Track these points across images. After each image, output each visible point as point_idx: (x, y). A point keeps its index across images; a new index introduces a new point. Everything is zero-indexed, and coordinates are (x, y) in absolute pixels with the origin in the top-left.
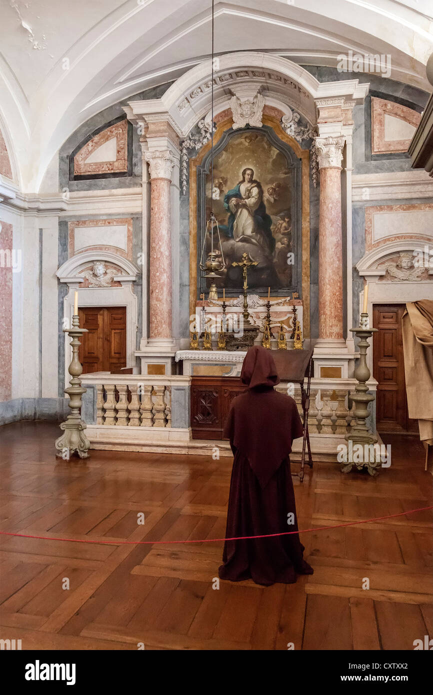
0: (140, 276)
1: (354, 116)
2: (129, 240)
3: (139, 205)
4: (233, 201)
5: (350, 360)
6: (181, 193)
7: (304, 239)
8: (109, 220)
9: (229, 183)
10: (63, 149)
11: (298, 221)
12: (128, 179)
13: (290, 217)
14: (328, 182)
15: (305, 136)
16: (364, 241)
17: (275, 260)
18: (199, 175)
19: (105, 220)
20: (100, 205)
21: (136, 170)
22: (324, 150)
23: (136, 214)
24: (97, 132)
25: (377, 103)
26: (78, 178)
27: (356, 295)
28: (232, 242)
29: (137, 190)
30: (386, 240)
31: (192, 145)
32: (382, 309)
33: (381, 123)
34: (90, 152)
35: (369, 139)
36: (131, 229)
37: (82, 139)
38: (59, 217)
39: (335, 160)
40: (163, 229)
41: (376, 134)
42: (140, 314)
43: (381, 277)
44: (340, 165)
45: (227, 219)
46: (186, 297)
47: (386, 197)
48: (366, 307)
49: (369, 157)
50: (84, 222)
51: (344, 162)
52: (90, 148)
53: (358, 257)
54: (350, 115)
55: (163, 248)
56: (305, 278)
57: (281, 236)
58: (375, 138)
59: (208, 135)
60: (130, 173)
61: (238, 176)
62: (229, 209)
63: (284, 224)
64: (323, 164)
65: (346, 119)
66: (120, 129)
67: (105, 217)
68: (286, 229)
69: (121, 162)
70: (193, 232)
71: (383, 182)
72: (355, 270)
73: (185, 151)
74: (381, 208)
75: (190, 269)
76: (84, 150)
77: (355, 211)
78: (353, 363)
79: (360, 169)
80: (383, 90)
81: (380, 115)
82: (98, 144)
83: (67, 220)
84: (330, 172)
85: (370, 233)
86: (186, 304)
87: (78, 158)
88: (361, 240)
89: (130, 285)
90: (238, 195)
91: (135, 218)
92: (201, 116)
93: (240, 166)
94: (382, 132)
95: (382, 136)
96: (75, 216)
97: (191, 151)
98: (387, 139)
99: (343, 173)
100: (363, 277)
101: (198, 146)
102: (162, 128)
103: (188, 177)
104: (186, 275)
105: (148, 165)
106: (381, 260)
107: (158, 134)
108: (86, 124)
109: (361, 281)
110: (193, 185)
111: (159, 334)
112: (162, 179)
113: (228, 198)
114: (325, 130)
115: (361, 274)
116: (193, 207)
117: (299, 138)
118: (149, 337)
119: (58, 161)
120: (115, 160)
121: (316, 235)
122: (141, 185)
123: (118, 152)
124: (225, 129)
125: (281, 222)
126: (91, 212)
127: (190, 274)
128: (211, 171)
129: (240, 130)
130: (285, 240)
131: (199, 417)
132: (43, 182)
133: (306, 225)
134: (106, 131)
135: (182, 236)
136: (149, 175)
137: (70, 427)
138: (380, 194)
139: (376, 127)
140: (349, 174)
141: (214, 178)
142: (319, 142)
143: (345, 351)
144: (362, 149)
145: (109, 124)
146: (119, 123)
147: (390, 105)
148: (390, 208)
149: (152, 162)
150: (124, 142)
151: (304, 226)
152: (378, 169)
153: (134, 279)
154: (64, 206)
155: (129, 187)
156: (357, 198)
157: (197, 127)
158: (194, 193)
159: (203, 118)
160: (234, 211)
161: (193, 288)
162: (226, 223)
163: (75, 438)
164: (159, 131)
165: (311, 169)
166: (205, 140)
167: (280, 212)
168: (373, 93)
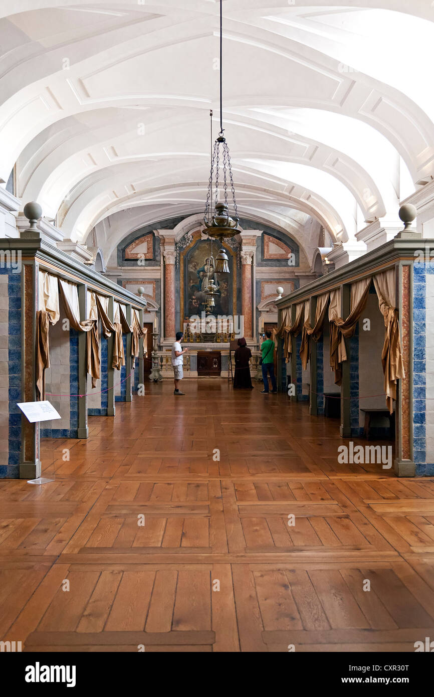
0: (160, 309)
1: (257, 241)
2: (154, 291)
3: (159, 275)
4: (201, 273)
5: (255, 346)
6: (176, 268)
7: (234, 293)
8: (144, 282)
9: (199, 265)
10: (119, 245)
11: (231, 284)
12: (153, 262)
13: (228, 283)
14: (246, 270)
15: (235, 246)
16: (260, 296)
17: (221, 302)
18: (185, 260)
19: (142, 281)
20: (135, 274)
21: (158, 258)
22: (245, 257)
23: (158, 279)
24: (137, 238)
25: (266, 237)
26: (127, 260)
27: (257, 319)
28: (201, 292)
29: (158, 268)
30: (270, 296)
31: (182, 246)
32: (268, 325)
33: (268, 246)
34: (134, 248)
35: (263, 252)
36: (155, 286)
37: (129, 241)
38: (118, 279)
39: (249, 262)
40: (172, 287)
41: (266, 250)
42: (160, 326)
43: (267, 311)
44: (251, 264)
45: (198, 282)
46: (178, 318)
47: (270, 277)
48: (261, 325)
49: (263, 260)
50: (131, 282)
51: (252, 262)
52: (134, 246)
53: (258, 303)
54: (255, 242)
55: (172, 296)
56: (234, 310)
57: (224, 291)
58: (265, 252)
59: (189, 242)
60: (154, 260)
61: (204, 262)
62: (199, 277)
63: (225, 285)
64: (244, 262)
65: (254, 244)
66: (149, 238)
67: (141, 280)
68: (226, 288)
69: (150, 254)
70: (182, 287)
71: (268, 271)
72: (257, 308)
73: (178, 248)
74: (268, 282)
75: (180, 305)
76: (131, 247)
77: (257, 283)
78: (256, 347)
79: (259, 265)
80: (269, 232)
81: (267, 242)
82: (138, 244)
83: (122, 280)
84: (247, 266)
85: (263, 293)
86: (178, 321)
87: (128, 251)
88: (259, 295)
89: (155, 313)
90: (204, 271)
91: (157, 281)
92: (186, 232)
93: (205, 258)
94: (268, 249)
95: (268, 252)
96: (126, 279)
97: (181, 248)
98: (270, 253)
99: (252, 267)
100: (260, 311)
101: (184, 246)
102: (171, 241)
103: (179, 261)
104: (178, 308)
105: (164, 257)
106: (267, 305)
107: (170, 243)
108: (131, 234)
109: (259, 313)
110: (182, 265)
111: (170, 336)
112: (172, 265)
113: (199, 272)
114: (244, 248)
115: (259, 310)
116: (182, 275)
117: (232, 246)
118: (164, 337)
119: (116, 251)
120: (146, 252)
121: (240, 291)
122: (160, 266)
123: (148, 249)
124: (197, 239)
125: (224, 284)
126: (135, 277)
127: (180, 307)
128: (190, 259)
129: (204, 240)
130: (226, 292)
131: (200, 367)
132: (109, 261)
133: (235, 286)
134: (142, 239)
135: (176, 289)
136: (164, 262)
137: (155, 370)
138: (266, 276)
139: (266, 247)
140: (254, 267)
141: (192, 262)
142: (242, 253)
143: (253, 342)
144: (260, 257)
145: (143, 235)
146: (149, 235)
147: (271, 238)
148: (271, 282)
149: (167, 257)
150: (151, 245)
151: (234, 287)
152: (266, 265)
153: (157, 310)
154: (121, 274)
155: (154, 266)
156: (258, 277)
157: (184, 237)
158: (182, 268)
159: (187, 233)
160: (202, 278)
161: (182, 314)
162: (198, 283)
163: (157, 374)
164: (170, 242)
165: (237, 261)
166: (188, 244)
167: (223, 280)
168: (264, 233)
